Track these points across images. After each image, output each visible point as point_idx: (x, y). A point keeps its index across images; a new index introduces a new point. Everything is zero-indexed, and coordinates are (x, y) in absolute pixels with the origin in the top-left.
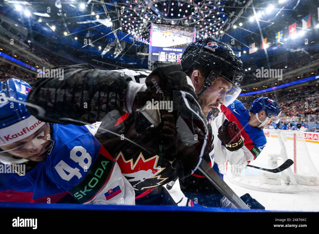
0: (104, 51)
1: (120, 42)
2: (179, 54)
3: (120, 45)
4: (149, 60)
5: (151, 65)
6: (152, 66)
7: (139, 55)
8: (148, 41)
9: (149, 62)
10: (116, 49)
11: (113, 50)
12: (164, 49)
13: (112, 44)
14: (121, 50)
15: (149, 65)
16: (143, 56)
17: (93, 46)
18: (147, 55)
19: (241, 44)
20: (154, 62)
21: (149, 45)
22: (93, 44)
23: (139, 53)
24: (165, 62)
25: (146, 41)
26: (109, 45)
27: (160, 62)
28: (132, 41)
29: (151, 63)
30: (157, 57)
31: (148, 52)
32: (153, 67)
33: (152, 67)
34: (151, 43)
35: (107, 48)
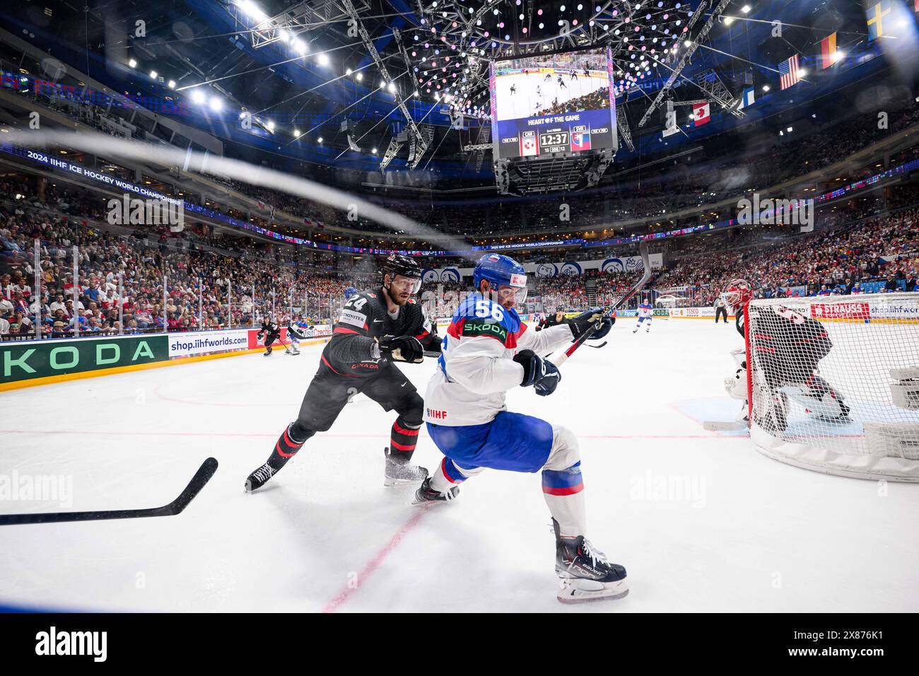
0: (385, 159)
1: (419, 128)
2: (572, 129)
3: (419, 136)
4: (495, 160)
5: (501, 171)
6: (503, 174)
7: (469, 152)
8: (488, 111)
9: (497, 162)
10: (412, 148)
11: (404, 151)
12: (531, 123)
13: (401, 137)
14: (423, 149)
15: (497, 172)
16: (478, 152)
17: (359, 150)
18: (488, 148)
19: (753, 66)
20: (509, 161)
21: (490, 121)
22: (359, 145)
23: (467, 148)
24: (537, 156)
25: (483, 113)
26: (395, 141)
27: (524, 160)
28: (447, 119)
29: (500, 167)
30: (516, 147)
31: (490, 141)
32: (507, 174)
33: (505, 177)
34: (495, 114)
35: (391, 149)
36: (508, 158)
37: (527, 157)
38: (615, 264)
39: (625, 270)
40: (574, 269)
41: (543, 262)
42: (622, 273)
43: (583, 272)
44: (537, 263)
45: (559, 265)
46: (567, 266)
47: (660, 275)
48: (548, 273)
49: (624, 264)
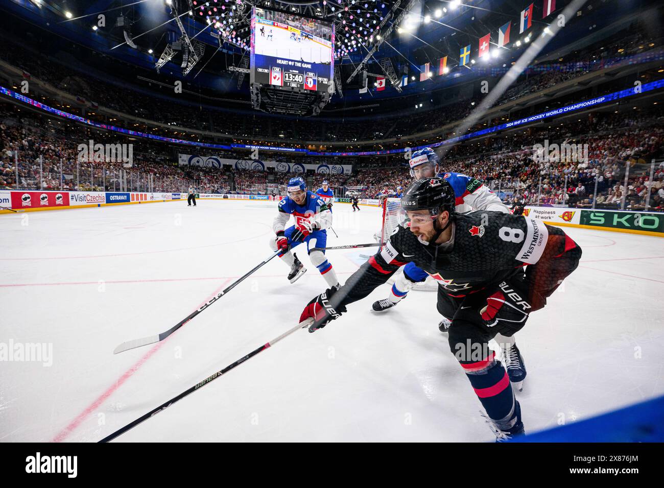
0: (160, 61)
1: (192, 42)
2: (306, 74)
3: (192, 49)
4: (251, 83)
5: (255, 91)
6: (257, 94)
7: (233, 72)
8: (248, 43)
9: (252, 85)
10: (185, 57)
11: (178, 59)
12: (279, 62)
13: (176, 45)
14: (195, 60)
15: (252, 92)
16: (240, 73)
17: (135, 47)
18: (247, 72)
20: (261, 85)
21: (249, 52)
22: (135, 42)
23: (231, 68)
24: (281, 86)
25: (244, 44)
26: (170, 48)
27: (272, 87)
28: (216, 42)
29: (254, 88)
30: (267, 76)
31: (249, 68)
32: (259, 95)
33: (258, 97)
34: (254, 47)
35: (166, 53)
36: (261, 84)
37: (274, 86)
38: (325, 168)
39: (331, 173)
40: (300, 168)
41: (280, 161)
42: (329, 174)
43: (306, 171)
44: (277, 161)
45: (291, 165)
46: (296, 166)
47: (350, 178)
48: (284, 169)
49: (331, 169)
